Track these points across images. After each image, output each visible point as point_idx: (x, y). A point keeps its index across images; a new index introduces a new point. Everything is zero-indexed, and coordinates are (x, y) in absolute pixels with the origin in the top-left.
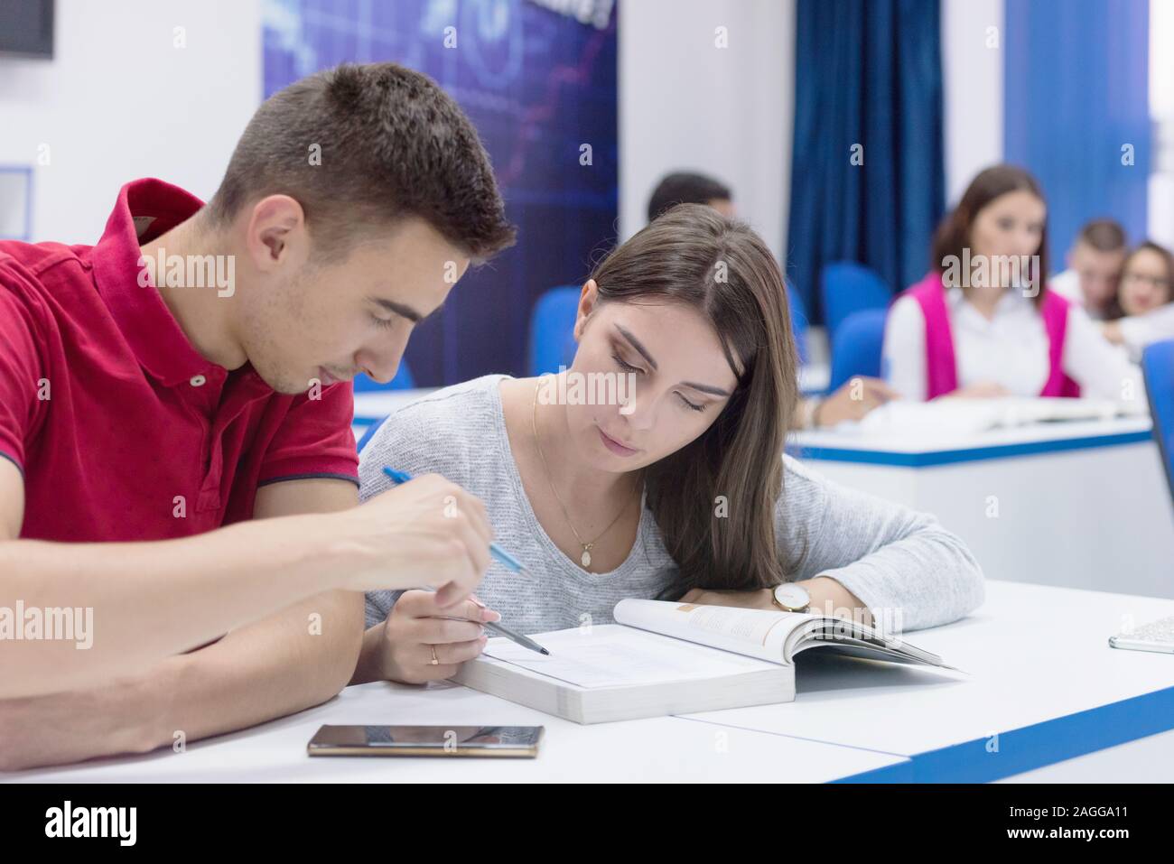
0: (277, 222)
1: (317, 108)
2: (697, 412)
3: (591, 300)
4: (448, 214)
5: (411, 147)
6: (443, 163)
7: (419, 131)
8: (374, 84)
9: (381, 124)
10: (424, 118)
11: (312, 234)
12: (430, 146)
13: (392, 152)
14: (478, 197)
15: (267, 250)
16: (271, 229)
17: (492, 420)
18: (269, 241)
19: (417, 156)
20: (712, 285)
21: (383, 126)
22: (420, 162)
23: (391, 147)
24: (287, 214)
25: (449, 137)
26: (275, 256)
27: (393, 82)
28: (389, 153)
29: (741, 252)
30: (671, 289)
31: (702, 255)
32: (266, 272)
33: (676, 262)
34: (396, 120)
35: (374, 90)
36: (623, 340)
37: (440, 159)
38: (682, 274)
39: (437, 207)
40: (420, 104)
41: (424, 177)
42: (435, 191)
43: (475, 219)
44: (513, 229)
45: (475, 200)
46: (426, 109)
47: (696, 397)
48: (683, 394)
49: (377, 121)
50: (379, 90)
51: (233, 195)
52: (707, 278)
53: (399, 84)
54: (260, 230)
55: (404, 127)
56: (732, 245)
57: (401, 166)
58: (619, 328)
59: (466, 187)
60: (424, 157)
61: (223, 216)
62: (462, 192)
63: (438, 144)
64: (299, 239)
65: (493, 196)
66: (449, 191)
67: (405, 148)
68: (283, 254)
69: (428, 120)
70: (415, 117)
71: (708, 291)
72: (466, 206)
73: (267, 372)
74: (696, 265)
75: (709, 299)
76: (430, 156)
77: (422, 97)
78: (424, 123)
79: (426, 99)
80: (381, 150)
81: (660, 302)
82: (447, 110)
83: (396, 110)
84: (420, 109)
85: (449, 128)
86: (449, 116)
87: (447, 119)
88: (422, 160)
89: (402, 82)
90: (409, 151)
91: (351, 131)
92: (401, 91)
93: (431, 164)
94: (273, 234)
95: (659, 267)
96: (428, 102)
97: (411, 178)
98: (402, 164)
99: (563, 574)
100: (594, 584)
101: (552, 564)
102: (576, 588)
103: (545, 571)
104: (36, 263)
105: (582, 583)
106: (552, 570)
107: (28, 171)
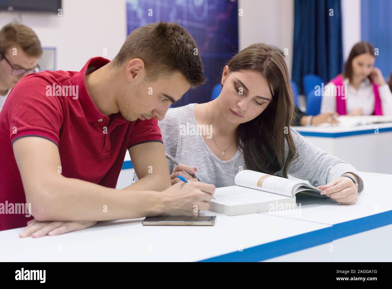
0: (136, 67)
1: (153, 34)
2: (260, 105)
3: (227, 72)
4: (189, 72)
5: (180, 50)
6: (189, 55)
7: (183, 45)
8: (171, 29)
9: (172, 41)
10: (185, 41)
11: (146, 72)
12: (186, 50)
13: (175, 50)
14: (198, 68)
15: (131, 75)
16: (133, 69)
17: (190, 115)
18: (132, 72)
19: (182, 52)
20: (266, 66)
21: (173, 42)
22: (182, 54)
23: (174, 49)
24: (140, 65)
25: (191, 48)
26: (134, 77)
27: (176, 29)
28: (174, 50)
29: (275, 56)
30: (253, 67)
31: (262, 57)
32: (130, 82)
33: (254, 59)
34: (177, 41)
35: (171, 31)
36: (238, 83)
37: (188, 54)
38: (256, 63)
39: (186, 69)
40: (184, 37)
41: (183, 59)
42: (186, 64)
43: (196, 74)
44: (206, 79)
45: (197, 69)
46: (186, 39)
47: (260, 101)
48: (256, 100)
49: (171, 40)
50: (172, 31)
51: (122, 57)
52: (264, 64)
53: (178, 30)
54: (130, 68)
55: (179, 43)
56: (272, 54)
57: (177, 55)
58: (237, 79)
59: (195, 64)
60: (184, 53)
61: (118, 63)
62: (193, 65)
63: (188, 50)
64: (142, 73)
65: (201, 68)
66: (190, 64)
67: (178, 50)
68: (136, 77)
69: (186, 42)
70: (182, 41)
71: (265, 68)
72: (194, 70)
73: (125, 114)
74: (261, 60)
75: (265, 71)
76: (186, 53)
77: (184, 35)
78: (185, 43)
79: (186, 36)
80: (172, 49)
81: (250, 71)
82: (191, 40)
83: (177, 38)
84: (184, 38)
85: (191, 46)
86: (192, 42)
87: (191, 43)
88: (183, 54)
89: (179, 30)
90: (179, 51)
91: (163, 42)
92: (179, 32)
93: (185, 56)
94: (134, 70)
95: (250, 61)
96: (186, 37)
97: (179, 59)
98: (177, 54)
99: (214, 160)
100: (224, 164)
101: (211, 157)
102: (218, 165)
103: (209, 159)
104: (58, 78)
105: (220, 164)
106: (211, 159)
107: (54, 49)
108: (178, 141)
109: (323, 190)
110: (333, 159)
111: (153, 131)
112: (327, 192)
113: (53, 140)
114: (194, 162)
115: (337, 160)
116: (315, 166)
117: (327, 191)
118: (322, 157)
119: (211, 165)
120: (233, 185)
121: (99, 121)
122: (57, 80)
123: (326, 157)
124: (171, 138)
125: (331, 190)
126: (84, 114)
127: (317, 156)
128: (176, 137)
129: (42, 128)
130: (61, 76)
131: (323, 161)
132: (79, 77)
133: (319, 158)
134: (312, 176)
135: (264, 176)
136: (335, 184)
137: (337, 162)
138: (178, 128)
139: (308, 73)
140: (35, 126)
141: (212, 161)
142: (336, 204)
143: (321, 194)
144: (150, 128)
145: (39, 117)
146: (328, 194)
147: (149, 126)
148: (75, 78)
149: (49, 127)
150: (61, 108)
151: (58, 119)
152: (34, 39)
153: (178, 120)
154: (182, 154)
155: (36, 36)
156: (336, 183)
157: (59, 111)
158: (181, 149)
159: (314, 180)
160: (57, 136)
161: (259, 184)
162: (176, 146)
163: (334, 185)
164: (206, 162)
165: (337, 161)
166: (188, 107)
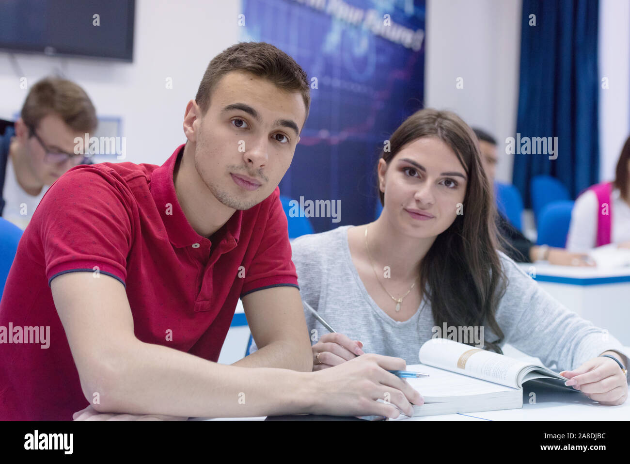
17: (342, 246)
99: (382, 321)
100: (399, 328)
101: (377, 316)
102: (389, 329)
103: (372, 319)
104: (125, 176)
105: (392, 327)
106: (377, 319)
107: (118, 121)
108: (322, 290)
109: (570, 379)
110: (584, 325)
111: (284, 269)
112: (576, 382)
113: (116, 277)
114: (347, 325)
115: (590, 327)
116: (553, 336)
117: (577, 380)
118: (566, 322)
119: (376, 329)
120: (414, 363)
121: (193, 246)
122: (122, 178)
123: (573, 322)
124: (310, 284)
125: (583, 379)
126: (166, 235)
127: (559, 320)
128: (318, 283)
129: (97, 257)
130: (129, 172)
131: (568, 330)
132: (162, 173)
133: (562, 322)
134: (547, 353)
135: (469, 351)
136: (590, 370)
137: (590, 332)
138: (321, 267)
139: (541, 173)
140: (86, 253)
141: (379, 322)
142: (590, 403)
143: (566, 384)
144: (280, 264)
145: (93, 239)
146: (578, 386)
147: (278, 261)
148: (156, 175)
149: (109, 254)
150: (129, 223)
151: (124, 239)
152: (85, 104)
153: (321, 255)
154: (328, 311)
155: (87, 100)
156: (590, 367)
157: (125, 227)
158: (326, 303)
159: (550, 358)
160: (124, 268)
161: (461, 364)
162: (318, 298)
163: (588, 372)
164: (368, 324)
165: (590, 330)
166: (338, 233)
